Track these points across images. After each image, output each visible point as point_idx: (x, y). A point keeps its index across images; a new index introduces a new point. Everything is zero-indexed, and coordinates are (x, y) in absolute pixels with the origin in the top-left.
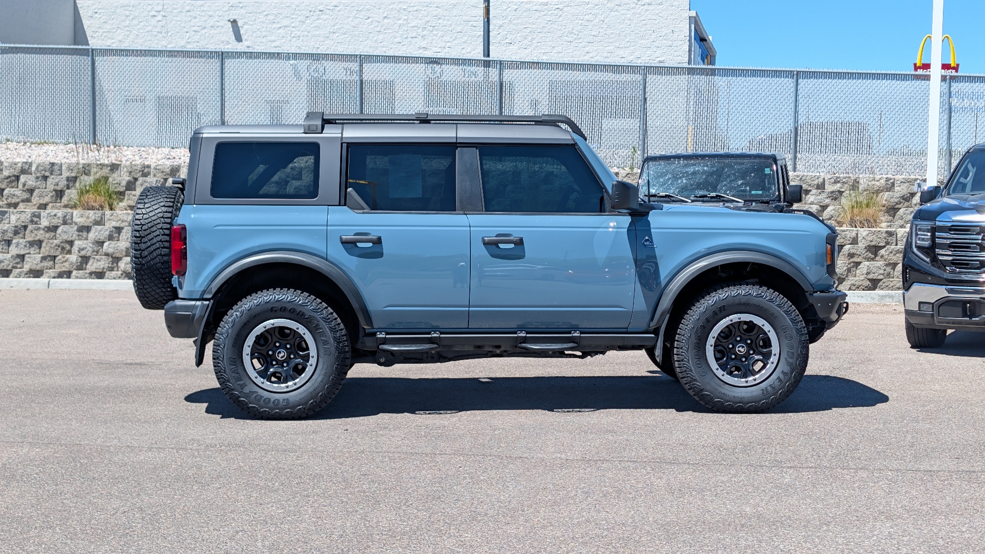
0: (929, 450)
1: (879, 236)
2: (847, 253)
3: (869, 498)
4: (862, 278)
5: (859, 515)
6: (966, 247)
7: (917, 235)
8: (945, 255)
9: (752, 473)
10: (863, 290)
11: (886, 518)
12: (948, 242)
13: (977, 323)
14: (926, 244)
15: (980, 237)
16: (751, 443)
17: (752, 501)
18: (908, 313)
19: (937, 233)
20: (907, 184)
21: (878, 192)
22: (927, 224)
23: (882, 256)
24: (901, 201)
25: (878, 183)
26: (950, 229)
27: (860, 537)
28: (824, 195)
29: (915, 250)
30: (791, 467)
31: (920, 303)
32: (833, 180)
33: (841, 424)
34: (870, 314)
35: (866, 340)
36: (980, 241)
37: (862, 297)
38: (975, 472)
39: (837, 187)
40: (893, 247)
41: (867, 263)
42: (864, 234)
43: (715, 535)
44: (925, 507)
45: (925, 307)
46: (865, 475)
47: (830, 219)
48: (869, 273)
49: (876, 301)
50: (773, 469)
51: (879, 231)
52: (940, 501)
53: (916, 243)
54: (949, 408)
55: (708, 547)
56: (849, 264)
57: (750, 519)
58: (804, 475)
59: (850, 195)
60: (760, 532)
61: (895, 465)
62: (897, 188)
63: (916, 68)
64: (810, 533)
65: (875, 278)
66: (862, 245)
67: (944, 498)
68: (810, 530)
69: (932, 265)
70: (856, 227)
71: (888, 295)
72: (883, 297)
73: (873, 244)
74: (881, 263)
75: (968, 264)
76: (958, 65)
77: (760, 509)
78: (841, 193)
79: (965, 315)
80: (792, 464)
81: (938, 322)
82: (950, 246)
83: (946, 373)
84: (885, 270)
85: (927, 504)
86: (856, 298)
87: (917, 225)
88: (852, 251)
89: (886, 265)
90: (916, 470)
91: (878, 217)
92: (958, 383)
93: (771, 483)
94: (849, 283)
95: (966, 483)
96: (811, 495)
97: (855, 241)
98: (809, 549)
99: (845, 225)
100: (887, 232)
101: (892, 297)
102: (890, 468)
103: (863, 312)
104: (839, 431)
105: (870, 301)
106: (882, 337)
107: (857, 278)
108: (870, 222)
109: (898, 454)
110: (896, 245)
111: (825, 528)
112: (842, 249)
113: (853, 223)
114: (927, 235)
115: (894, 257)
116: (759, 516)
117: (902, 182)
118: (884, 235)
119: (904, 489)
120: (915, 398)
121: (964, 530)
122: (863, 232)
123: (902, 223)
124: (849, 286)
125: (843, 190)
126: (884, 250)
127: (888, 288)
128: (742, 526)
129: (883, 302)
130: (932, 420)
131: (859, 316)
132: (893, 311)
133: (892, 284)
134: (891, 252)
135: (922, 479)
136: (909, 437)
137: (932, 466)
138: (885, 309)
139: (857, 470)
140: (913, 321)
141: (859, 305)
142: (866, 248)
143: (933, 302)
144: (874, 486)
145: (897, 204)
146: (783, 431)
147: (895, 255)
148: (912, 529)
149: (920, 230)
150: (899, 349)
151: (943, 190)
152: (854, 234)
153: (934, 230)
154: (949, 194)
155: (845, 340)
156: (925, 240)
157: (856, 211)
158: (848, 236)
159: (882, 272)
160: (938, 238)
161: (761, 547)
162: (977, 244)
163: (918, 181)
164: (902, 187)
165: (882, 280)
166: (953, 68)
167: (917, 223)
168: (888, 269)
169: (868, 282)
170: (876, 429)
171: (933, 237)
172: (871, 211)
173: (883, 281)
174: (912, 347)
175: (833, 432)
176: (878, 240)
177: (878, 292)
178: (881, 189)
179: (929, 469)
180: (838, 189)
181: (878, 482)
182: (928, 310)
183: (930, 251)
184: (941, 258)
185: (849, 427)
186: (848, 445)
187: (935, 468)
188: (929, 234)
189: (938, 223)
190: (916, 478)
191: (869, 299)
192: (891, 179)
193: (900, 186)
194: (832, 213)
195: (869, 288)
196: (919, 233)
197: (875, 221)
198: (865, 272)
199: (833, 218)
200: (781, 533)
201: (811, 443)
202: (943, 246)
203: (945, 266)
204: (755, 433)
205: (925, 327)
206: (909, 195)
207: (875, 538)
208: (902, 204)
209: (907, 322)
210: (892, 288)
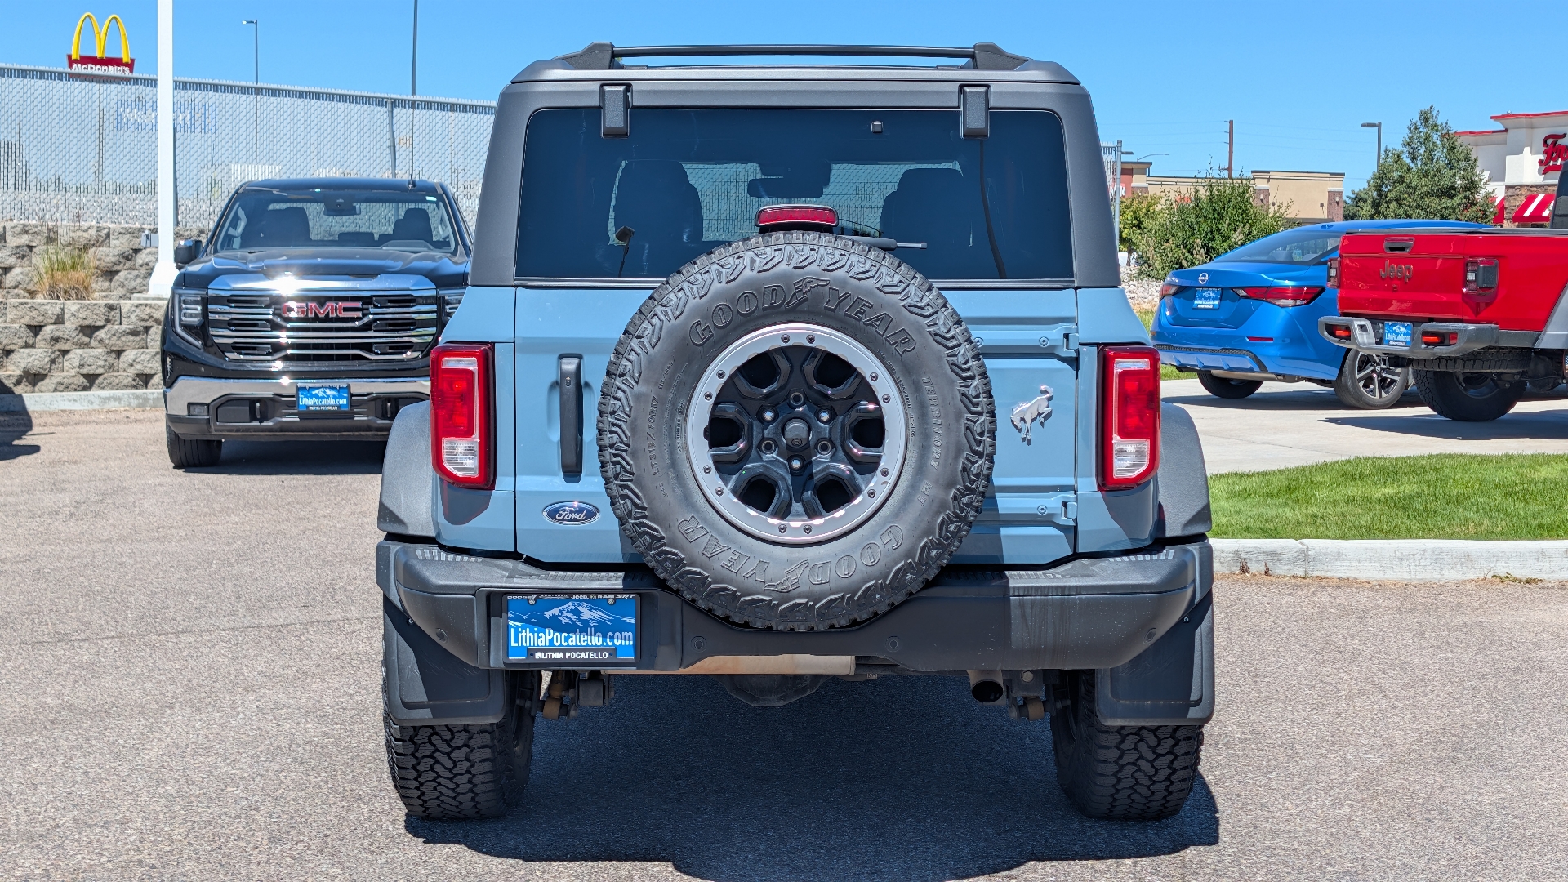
0: (263, 600)
1: (95, 311)
2: (48, 337)
3: (210, 668)
4: (74, 374)
5: (208, 689)
6: (252, 325)
7: (180, 309)
8: (223, 336)
9: (32, 653)
10: (76, 390)
11: (245, 689)
12: (227, 318)
13: (269, 429)
14: (195, 321)
15: (271, 311)
16: (9, 613)
17: (49, 689)
18: (172, 419)
19: (210, 307)
20: (128, 236)
21: (85, 248)
22: (193, 294)
23: (101, 341)
24: (121, 260)
25: (85, 235)
26: (229, 300)
27: (221, 717)
28: (7, 252)
29: (179, 330)
30: (83, 640)
31: (190, 405)
32: (18, 229)
33: (127, 577)
34: (94, 425)
35: (106, 460)
36: (271, 317)
37: (75, 400)
38: (334, 621)
39: (25, 239)
40: (116, 327)
41: (80, 351)
42: (74, 308)
43: (19, 739)
44: (289, 671)
45: (196, 410)
46: (191, 639)
47: (16, 287)
48: (83, 365)
49: (96, 406)
50: (59, 644)
51: (96, 304)
52: (305, 662)
53: (180, 320)
54: (264, 544)
55: (16, 755)
56: (53, 353)
57: (59, 712)
58: (106, 649)
59: (47, 251)
60: (81, 728)
61: (225, 622)
62: (114, 242)
63: (71, 62)
64: (152, 720)
65: (91, 372)
66: (70, 325)
67: (308, 657)
68: (150, 717)
69: (205, 351)
70: (58, 298)
71: (113, 397)
72: (106, 399)
73: (87, 323)
74: (100, 350)
75: (255, 349)
76: (133, 61)
77: (66, 698)
78: (31, 248)
79: (253, 418)
80: (83, 636)
81: (216, 431)
82: (230, 324)
83: (239, 499)
84: (105, 361)
85: (289, 666)
86: (67, 403)
87: (180, 295)
88: (56, 334)
89: (108, 353)
90: (258, 627)
91: (89, 284)
92: (260, 512)
93: (65, 663)
94: (55, 380)
95: (329, 635)
96: (129, 673)
97: (59, 320)
98: (160, 740)
99: (41, 295)
100: (106, 305)
101: (119, 399)
102: (222, 627)
103: (83, 422)
104: (129, 586)
105: (86, 407)
106: (128, 455)
107: (65, 374)
108: (79, 291)
109: (224, 608)
110: (121, 324)
111: (169, 711)
112: (40, 330)
113: (53, 293)
114: (196, 309)
115: (119, 342)
116: (71, 708)
117: (120, 233)
118: (103, 310)
119: (252, 653)
120: (211, 534)
121: (351, 692)
122: (72, 306)
123: (124, 293)
124: (54, 386)
125: (34, 244)
126: (103, 331)
127: (111, 386)
128: (53, 722)
129: (106, 407)
130: (249, 562)
131: (78, 427)
132: (126, 420)
133: (117, 381)
134: (114, 335)
135: (269, 637)
136: (229, 585)
137: (275, 618)
138: (112, 416)
139: (177, 634)
140: (179, 429)
141: (71, 412)
142: (76, 329)
143: (208, 402)
144: (210, 653)
145: (115, 264)
146: (49, 594)
147: (119, 338)
148: (284, 699)
149: (185, 302)
150: (158, 470)
151: (207, 245)
152: (57, 310)
153: (205, 302)
154: (216, 251)
155: (76, 463)
156: (192, 314)
157: (58, 275)
158: (50, 312)
159: (101, 363)
160: (211, 312)
161: (91, 746)
162: (268, 321)
163: (147, 232)
164: (121, 240)
165: (99, 375)
166: (126, 65)
167: (180, 291)
168: (111, 359)
169: (82, 379)
170: (180, 579)
171: (205, 312)
172: (80, 275)
173: (102, 377)
174: (177, 467)
175: (121, 589)
176: (95, 317)
177: (95, 393)
178: (92, 242)
179: (275, 623)
180: (27, 242)
181: (213, 646)
182: (201, 414)
183: (201, 331)
184: (217, 341)
185: (140, 579)
186: (151, 604)
187: (281, 621)
188: (199, 308)
189: (211, 292)
190: (261, 637)
191: (85, 404)
192: (104, 229)
193: (117, 239)
194: (19, 279)
195: (85, 389)
196: (184, 306)
197: (86, 289)
198: (77, 364)
199: (20, 286)
200: (112, 725)
201: (97, 605)
202: (218, 324)
203: (223, 352)
204: (8, 599)
205: (195, 438)
206: (131, 252)
207: (241, 716)
208: (122, 265)
209: (170, 432)
210: (118, 387)
